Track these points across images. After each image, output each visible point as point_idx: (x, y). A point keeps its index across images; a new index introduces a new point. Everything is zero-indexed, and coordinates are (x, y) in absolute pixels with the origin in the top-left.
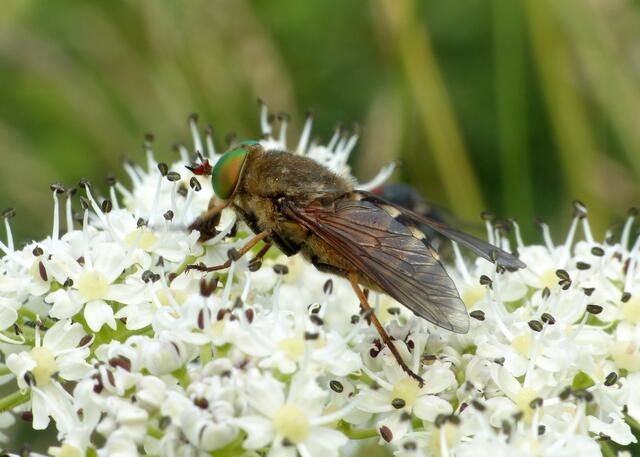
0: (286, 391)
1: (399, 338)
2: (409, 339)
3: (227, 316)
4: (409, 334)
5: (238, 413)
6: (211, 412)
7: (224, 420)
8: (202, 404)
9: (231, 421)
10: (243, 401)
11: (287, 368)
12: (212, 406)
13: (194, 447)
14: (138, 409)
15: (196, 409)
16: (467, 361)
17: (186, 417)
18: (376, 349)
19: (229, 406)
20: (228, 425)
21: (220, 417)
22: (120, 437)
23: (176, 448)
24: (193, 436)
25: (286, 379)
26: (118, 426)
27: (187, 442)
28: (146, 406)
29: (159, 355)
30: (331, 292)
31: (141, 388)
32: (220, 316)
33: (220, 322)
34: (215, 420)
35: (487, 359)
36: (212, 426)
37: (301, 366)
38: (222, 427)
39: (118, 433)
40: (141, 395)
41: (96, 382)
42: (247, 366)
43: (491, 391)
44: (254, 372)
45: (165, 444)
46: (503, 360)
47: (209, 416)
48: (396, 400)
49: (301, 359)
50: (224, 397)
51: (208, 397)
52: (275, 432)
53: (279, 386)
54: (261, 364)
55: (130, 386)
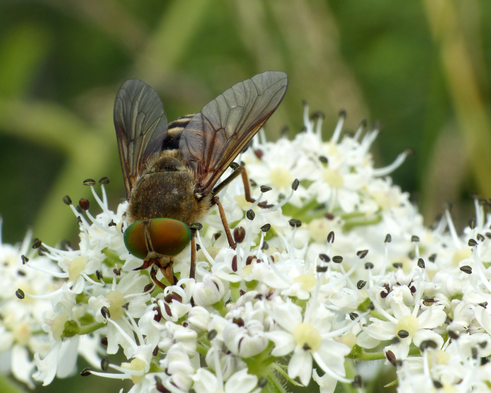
0: (303, 313)
1: (404, 284)
2: (412, 285)
3: (254, 262)
4: (412, 281)
5: (267, 329)
6: (246, 328)
7: (257, 334)
8: (240, 323)
9: (262, 334)
10: (270, 320)
11: (302, 296)
12: (246, 324)
13: (234, 356)
14: (189, 330)
15: (235, 326)
16: (456, 305)
17: (227, 333)
18: (386, 291)
19: (259, 324)
20: (260, 337)
21: (253, 332)
22: (177, 349)
23: (221, 357)
24: (233, 347)
25: (303, 304)
26: (174, 342)
27: (229, 353)
28: (195, 328)
29: (203, 291)
30: (333, 242)
31: (191, 316)
32: (249, 262)
33: (249, 265)
34: (249, 334)
35: (472, 304)
36: (247, 339)
37: (313, 295)
38: (255, 339)
39: (175, 346)
40: (191, 320)
41: (156, 312)
42: (271, 297)
43: (474, 328)
44: (277, 299)
45: (213, 353)
46: (486, 304)
47: (245, 331)
48: (401, 331)
49: (313, 289)
50: (255, 317)
51: (243, 318)
52: (295, 343)
53: (297, 309)
54: (282, 293)
55: (182, 315)
